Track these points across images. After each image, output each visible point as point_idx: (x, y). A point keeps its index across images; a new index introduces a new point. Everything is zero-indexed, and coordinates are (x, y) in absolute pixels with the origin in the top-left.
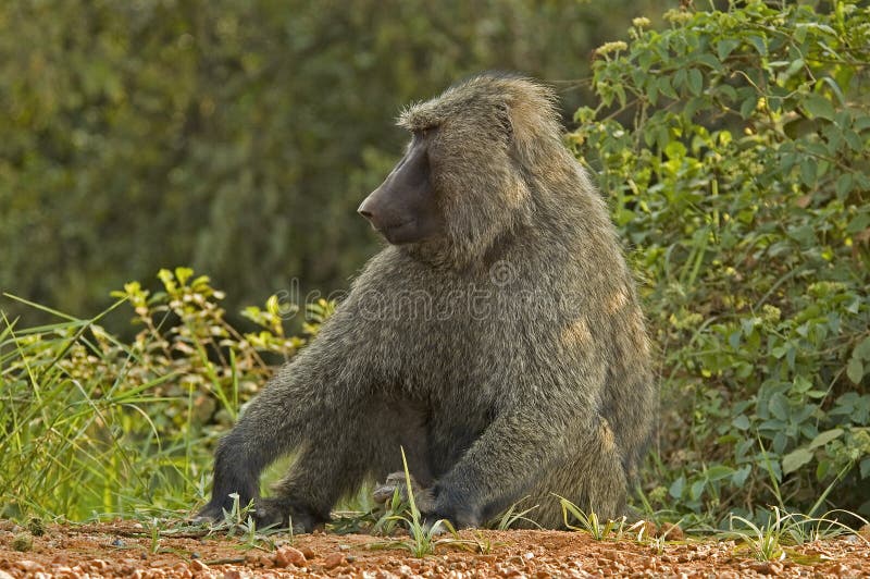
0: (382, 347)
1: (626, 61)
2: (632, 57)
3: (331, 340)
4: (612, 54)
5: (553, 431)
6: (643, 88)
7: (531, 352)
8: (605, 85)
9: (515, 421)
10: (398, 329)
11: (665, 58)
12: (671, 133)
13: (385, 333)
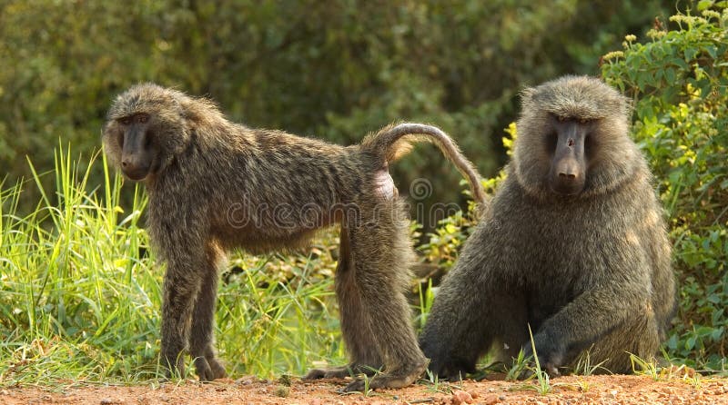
0: (505, 258)
1: (622, 63)
2: (627, 61)
3: (471, 258)
4: (614, 60)
5: (621, 306)
6: (635, 81)
7: (606, 261)
8: (611, 80)
9: (597, 295)
10: (515, 246)
11: (650, 61)
12: (654, 110)
13: (507, 249)
